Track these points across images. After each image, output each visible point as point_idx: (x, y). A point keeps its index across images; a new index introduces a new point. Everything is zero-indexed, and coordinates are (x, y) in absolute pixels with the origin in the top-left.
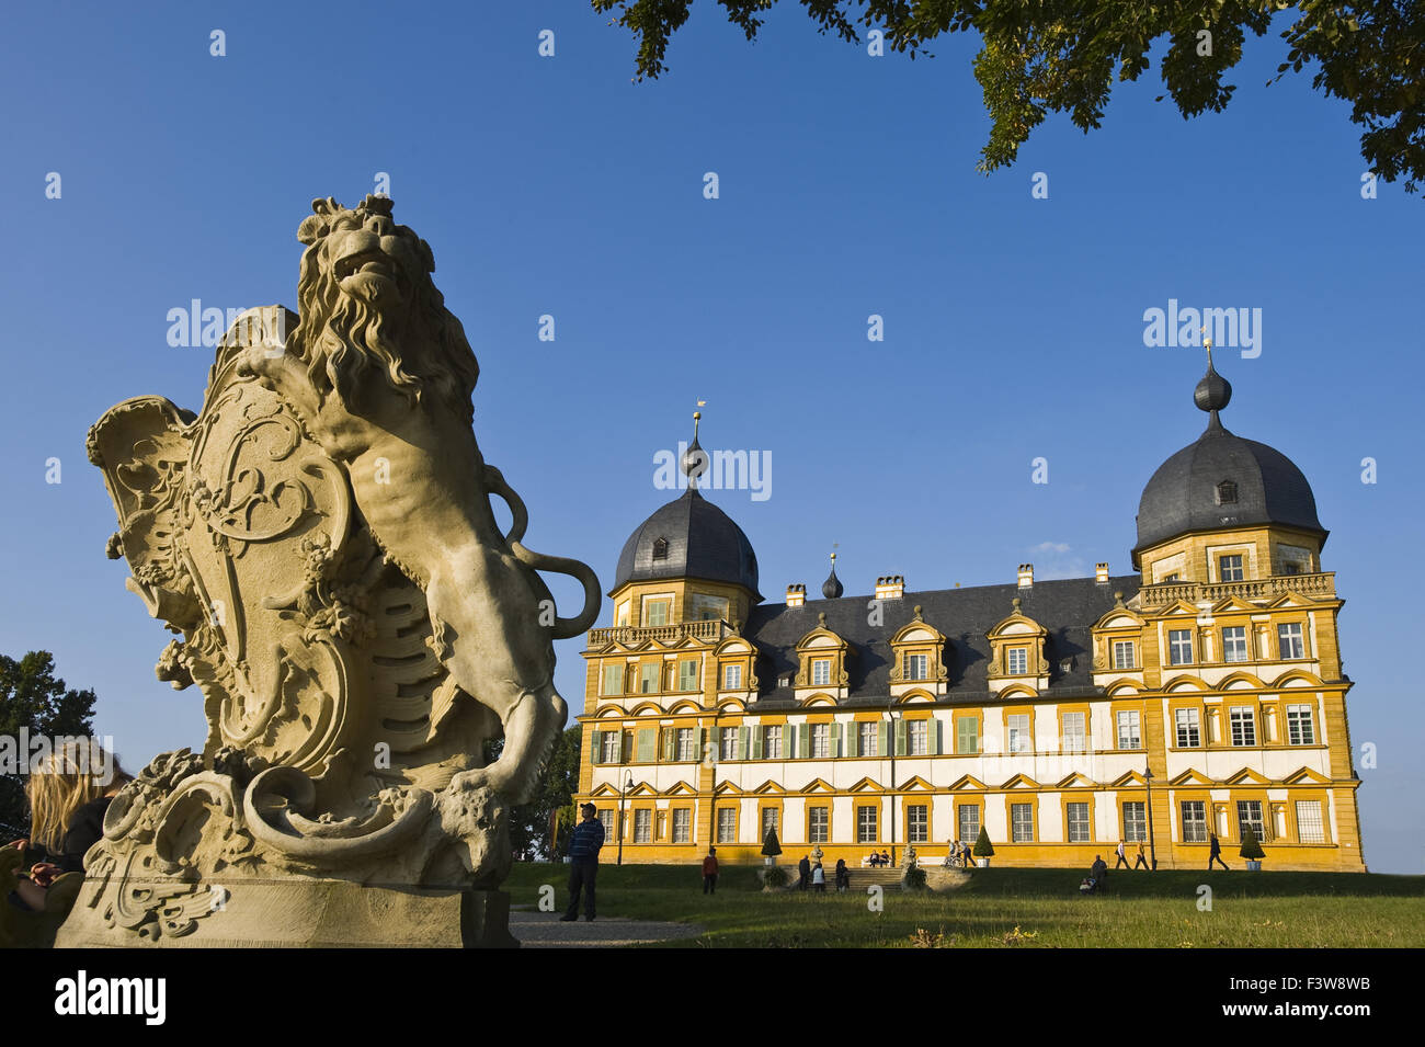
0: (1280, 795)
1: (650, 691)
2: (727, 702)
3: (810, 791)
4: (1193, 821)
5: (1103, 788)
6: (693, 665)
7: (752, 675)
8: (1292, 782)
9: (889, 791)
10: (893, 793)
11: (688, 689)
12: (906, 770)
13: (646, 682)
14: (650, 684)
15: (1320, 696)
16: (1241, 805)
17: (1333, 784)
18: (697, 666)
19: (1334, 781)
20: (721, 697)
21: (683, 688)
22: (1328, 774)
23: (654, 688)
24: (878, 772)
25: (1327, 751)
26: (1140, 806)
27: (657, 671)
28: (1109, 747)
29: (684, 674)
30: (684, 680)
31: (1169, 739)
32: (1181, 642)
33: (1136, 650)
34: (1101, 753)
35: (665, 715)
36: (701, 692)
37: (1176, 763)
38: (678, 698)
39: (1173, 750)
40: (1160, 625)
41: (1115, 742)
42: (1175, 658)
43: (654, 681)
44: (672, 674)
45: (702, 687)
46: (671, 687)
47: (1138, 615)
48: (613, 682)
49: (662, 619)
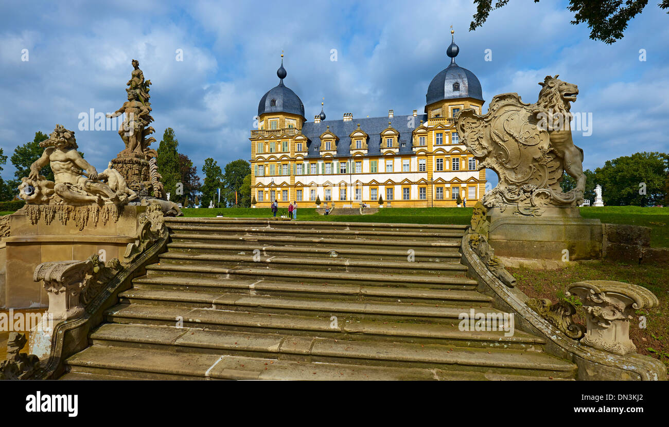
0: (464, 185)
2: (298, 156)
3: (325, 185)
4: (440, 193)
5: (414, 183)
6: (286, 143)
7: (305, 147)
8: (469, 181)
10: (351, 185)
12: (355, 178)
13: (271, 149)
16: (453, 188)
18: (288, 144)
19: (481, 181)
20: (296, 154)
21: (284, 151)
22: (478, 179)
23: (274, 151)
25: (479, 172)
26: (425, 188)
27: (275, 145)
28: (416, 171)
29: (284, 146)
30: (284, 148)
31: (434, 168)
32: (439, 137)
33: (426, 140)
34: (414, 172)
35: (278, 160)
36: (289, 153)
37: (436, 176)
38: (283, 154)
39: (434, 172)
40: (433, 132)
41: (418, 169)
42: (437, 142)
43: (274, 148)
44: (279, 146)
45: (290, 151)
46: (279, 150)
47: (426, 128)
48: (260, 148)
49: (275, 127)
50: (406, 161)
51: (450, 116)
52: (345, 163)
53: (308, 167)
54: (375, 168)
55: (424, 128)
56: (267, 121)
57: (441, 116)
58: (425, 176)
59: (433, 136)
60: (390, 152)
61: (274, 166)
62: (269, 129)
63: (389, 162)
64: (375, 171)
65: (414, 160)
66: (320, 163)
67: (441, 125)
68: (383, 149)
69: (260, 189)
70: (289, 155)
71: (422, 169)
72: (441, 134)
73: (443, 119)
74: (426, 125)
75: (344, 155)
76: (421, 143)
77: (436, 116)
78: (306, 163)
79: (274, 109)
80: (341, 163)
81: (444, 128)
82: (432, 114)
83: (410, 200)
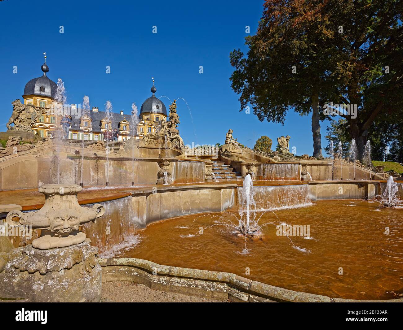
6: (54, 118)
13: (40, 119)
29: (51, 119)
30: (51, 121)
32: (150, 129)
33: (143, 129)
35: (47, 128)
38: (50, 125)
40: (147, 126)
42: (149, 131)
43: (43, 120)
44: (47, 119)
45: (57, 123)
46: (47, 121)
47: (144, 124)
49: (44, 106)
51: (155, 120)
52: (98, 135)
53: (72, 134)
55: (143, 123)
56: (36, 100)
57: (150, 119)
59: (147, 128)
60: (125, 133)
61: (43, 131)
62: (38, 106)
66: (81, 134)
67: (151, 123)
68: (121, 130)
70: (56, 126)
72: (151, 128)
73: (152, 121)
74: (143, 122)
75: (97, 131)
76: (141, 130)
77: (148, 118)
78: (70, 132)
79: (42, 93)
80: (95, 135)
81: (152, 125)
82: (145, 117)
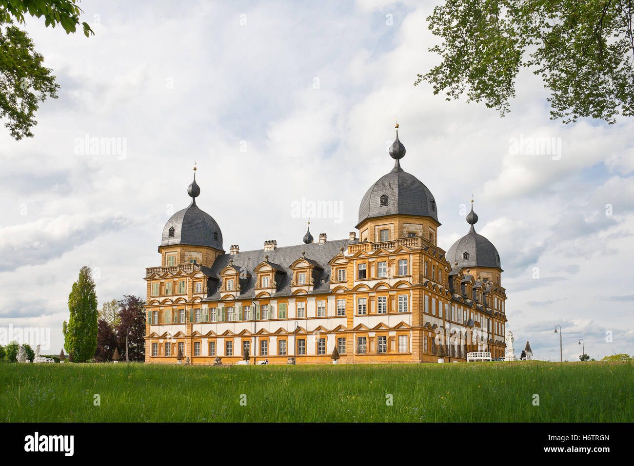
0: (393, 334)
1: (169, 294)
2: (196, 298)
3: (225, 335)
4: (362, 345)
5: (330, 332)
6: (183, 282)
7: (205, 287)
8: (398, 328)
9: (253, 335)
10: (255, 335)
11: (182, 293)
12: (260, 326)
14: (168, 291)
15: (411, 292)
16: (380, 338)
17: (412, 329)
18: (185, 283)
19: (412, 328)
20: (194, 296)
21: (180, 293)
22: (411, 325)
23: (170, 293)
24: (250, 327)
25: (411, 316)
26: (344, 338)
27: (171, 285)
28: (334, 315)
29: (180, 286)
30: (180, 289)
31: (355, 311)
32: (363, 269)
33: (346, 273)
34: (331, 318)
35: (174, 304)
36: (186, 294)
37: (357, 321)
38: (178, 297)
39: (356, 316)
41: (336, 313)
42: (360, 276)
43: (170, 290)
44: (176, 286)
45: (187, 292)
46: (176, 292)
47: (345, 258)
48: (155, 290)
49: (173, 263)
50: (322, 303)
52: (249, 307)
53: (207, 312)
54: (284, 312)
58: (343, 322)
59: (354, 268)
60: (302, 291)
62: (166, 266)
63: (301, 305)
64: (284, 317)
65: (331, 301)
66: (221, 307)
68: (293, 287)
69: (155, 341)
70: (186, 297)
71: (341, 313)
72: (365, 264)
73: (367, 244)
74: (346, 252)
75: (247, 297)
76: (340, 278)
78: (205, 307)
80: (243, 306)
81: (367, 257)
83: (325, 354)
